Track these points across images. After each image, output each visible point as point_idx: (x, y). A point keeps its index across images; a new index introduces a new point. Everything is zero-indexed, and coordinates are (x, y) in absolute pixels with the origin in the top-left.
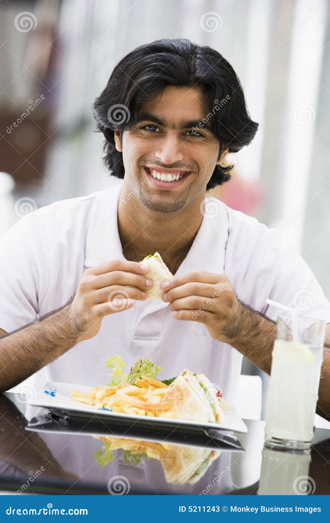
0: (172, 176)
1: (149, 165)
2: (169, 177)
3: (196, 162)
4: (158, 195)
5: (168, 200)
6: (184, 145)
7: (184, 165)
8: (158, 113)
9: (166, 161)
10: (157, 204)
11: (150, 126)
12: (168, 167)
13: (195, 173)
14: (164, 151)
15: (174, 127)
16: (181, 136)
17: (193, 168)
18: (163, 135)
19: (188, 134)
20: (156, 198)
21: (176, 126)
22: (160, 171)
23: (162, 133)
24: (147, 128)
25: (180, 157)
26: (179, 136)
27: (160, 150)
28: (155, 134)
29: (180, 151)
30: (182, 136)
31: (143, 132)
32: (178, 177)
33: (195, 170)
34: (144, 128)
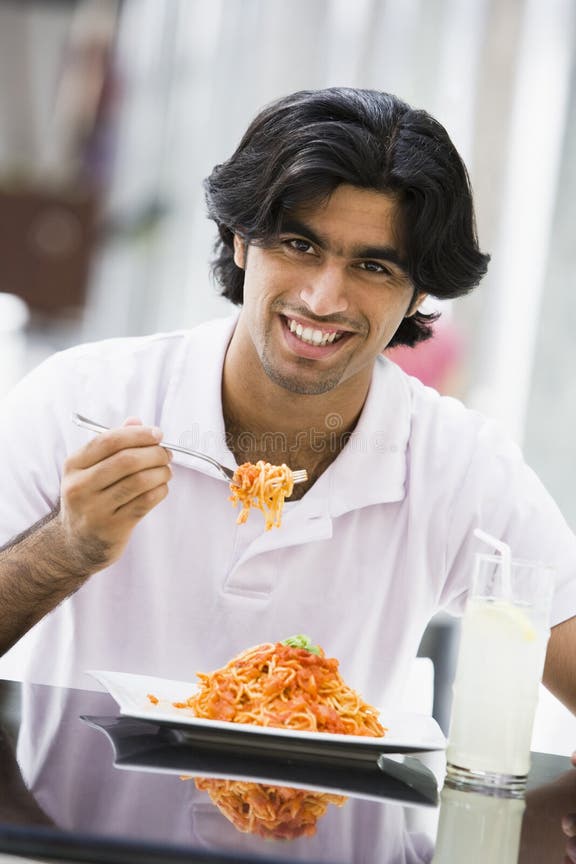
0: (323, 335)
1: (287, 312)
2: (317, 336)
3: (366, 319)
4: (295, 365)
5: (309, 375)
6: (353, 285)
7: (345, 319)
8: (319, 224)
9: (318, 310)
10: (289, 380)
11: (299, 241)
12: (319, 320)
13: (362, 336)
14: (316, 293)
15: (340, 253)
16: (350, 268)
17: (358, 327)
18: (320, 261)
19: (363, 266)
20: (289, 369)
21: (345, 252)
22: (304, 324)
23: (319, 257)
24: (294, 244)
25: (342, 308)
26: (347, 267)
27: (310, 289)
28: (306, 257)
29: (344, 295)
30: (353, 269)
31: (286, 249)
32: (332, 338)
33: (363, 330)
34: (288, 243)
